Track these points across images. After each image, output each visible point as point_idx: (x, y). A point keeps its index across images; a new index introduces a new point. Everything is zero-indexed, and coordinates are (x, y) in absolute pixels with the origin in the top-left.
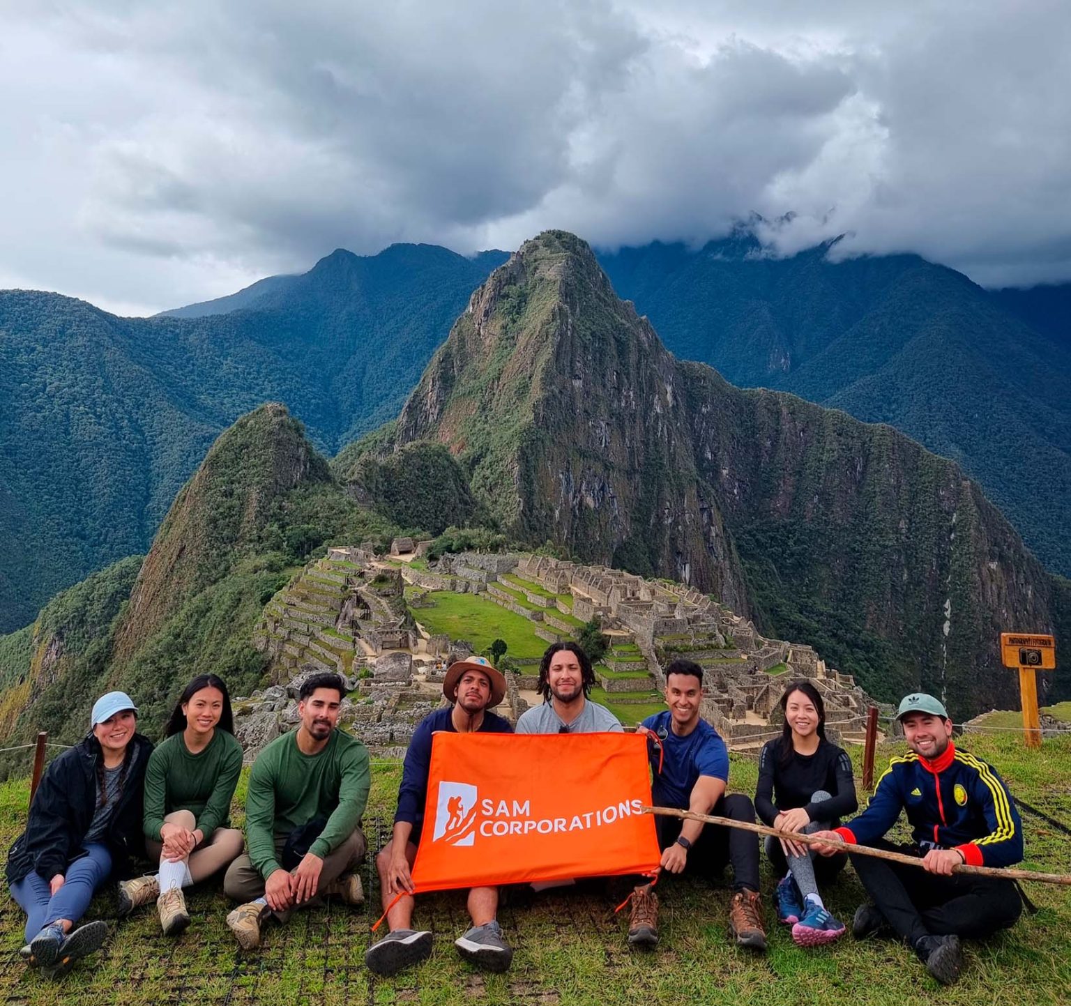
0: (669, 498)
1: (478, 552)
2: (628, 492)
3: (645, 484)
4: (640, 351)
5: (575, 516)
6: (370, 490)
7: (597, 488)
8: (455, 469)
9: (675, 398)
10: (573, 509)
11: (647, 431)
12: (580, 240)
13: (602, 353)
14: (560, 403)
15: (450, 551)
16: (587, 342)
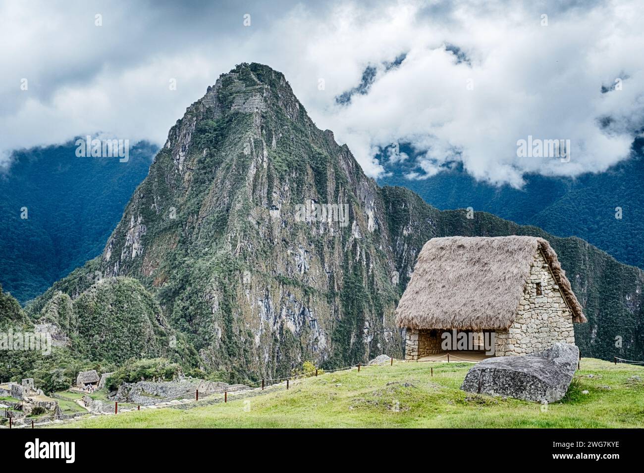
0: (368, 318)
1: (154, 380)
2: (328, 315)
3: (346, 306)
4: (337, 179)
5: (276, 340)
6: (63, 326)
7: (297, 313)
8: (150, 303)
9: (377, 223)
10: (273, 334)
11: (346, 255)
12: (275, 72)
13: (300, 182)
14: (258, 233)
15: (128, 381)
16: (284, 173)
